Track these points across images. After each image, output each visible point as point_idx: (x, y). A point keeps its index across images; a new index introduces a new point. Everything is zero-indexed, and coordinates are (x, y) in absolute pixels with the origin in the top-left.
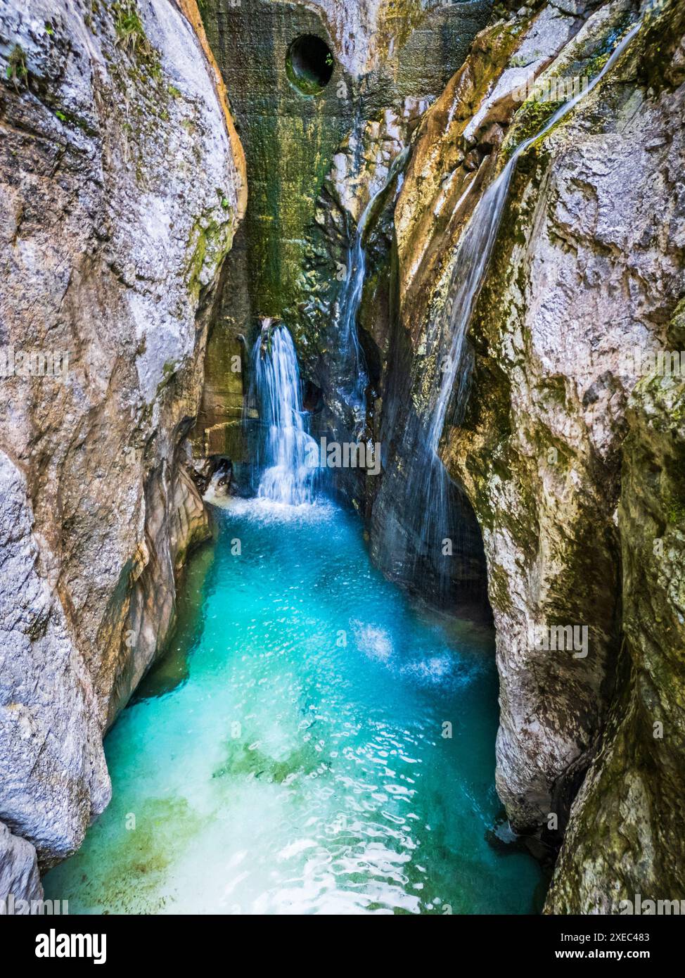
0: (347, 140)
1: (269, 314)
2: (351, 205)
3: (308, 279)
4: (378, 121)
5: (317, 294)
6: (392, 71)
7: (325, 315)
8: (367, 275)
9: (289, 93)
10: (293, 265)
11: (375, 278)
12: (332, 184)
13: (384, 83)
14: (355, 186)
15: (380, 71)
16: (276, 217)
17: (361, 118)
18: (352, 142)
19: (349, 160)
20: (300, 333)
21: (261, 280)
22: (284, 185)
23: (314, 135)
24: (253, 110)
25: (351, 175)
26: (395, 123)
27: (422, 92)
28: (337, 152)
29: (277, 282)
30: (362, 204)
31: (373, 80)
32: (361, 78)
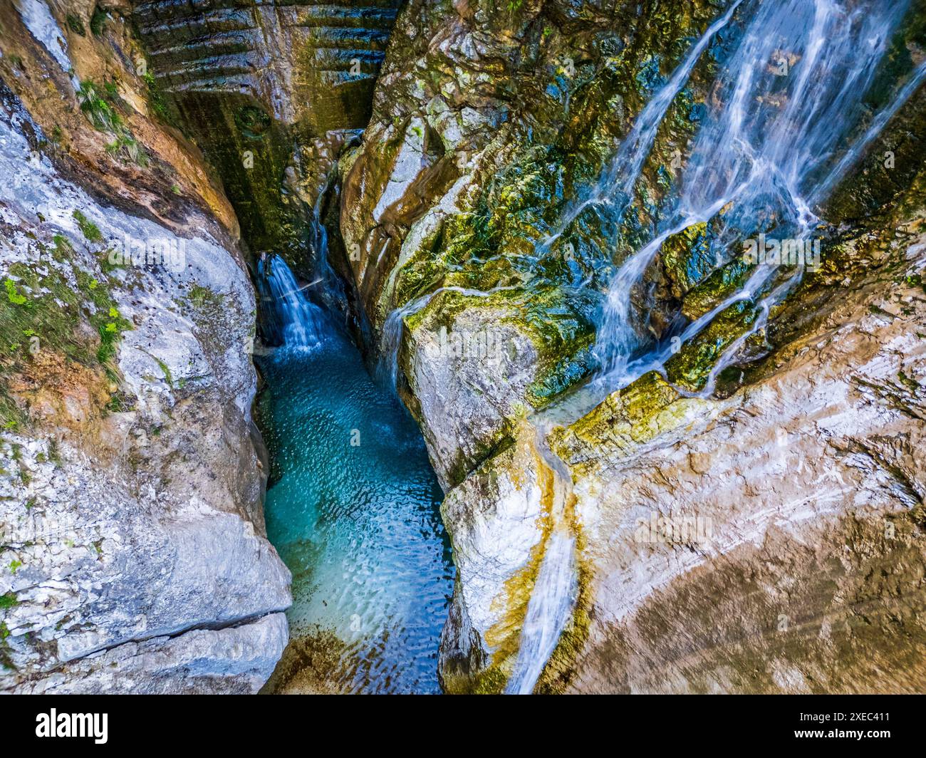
0: (292, 159)
1: (263, 249)
2: (307, 199)
3: (286, 230)
4: (311, 146)
5: (293, 236)
6: (313, 119)
7: (304, 249)
8: (328, 237)
9: (243, 138)
10: (273, 224)
11: (335, 240)
12: (290, 186)
13: (309, 126)
14: (306, 187)
15: (304, 121)
16: (253, 201)
17: (299, 146)
18: (296, 160)
19: (297, 172)
20: (289, 258)
21: (253, 234)
22: (254, 184)
23: (268, 156)
24: (218, 149)
25: (300, 179)
26: (323, 148)
27: (336, 128)
28: (287, 165)
29: (264, 233)
30: (314, 197)
31: (301, 125)
32: (292, 126)
